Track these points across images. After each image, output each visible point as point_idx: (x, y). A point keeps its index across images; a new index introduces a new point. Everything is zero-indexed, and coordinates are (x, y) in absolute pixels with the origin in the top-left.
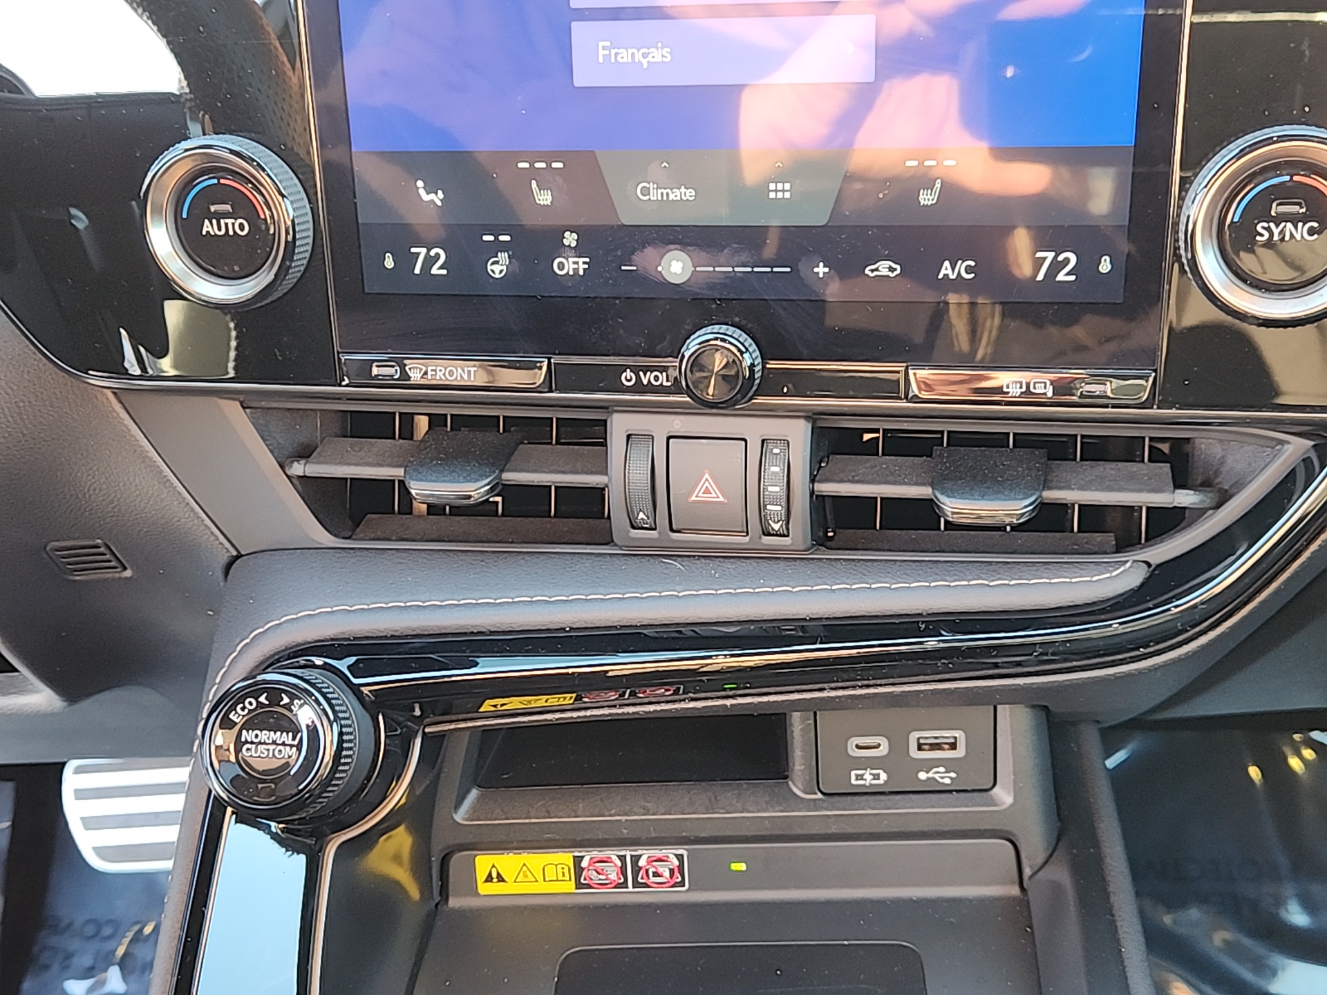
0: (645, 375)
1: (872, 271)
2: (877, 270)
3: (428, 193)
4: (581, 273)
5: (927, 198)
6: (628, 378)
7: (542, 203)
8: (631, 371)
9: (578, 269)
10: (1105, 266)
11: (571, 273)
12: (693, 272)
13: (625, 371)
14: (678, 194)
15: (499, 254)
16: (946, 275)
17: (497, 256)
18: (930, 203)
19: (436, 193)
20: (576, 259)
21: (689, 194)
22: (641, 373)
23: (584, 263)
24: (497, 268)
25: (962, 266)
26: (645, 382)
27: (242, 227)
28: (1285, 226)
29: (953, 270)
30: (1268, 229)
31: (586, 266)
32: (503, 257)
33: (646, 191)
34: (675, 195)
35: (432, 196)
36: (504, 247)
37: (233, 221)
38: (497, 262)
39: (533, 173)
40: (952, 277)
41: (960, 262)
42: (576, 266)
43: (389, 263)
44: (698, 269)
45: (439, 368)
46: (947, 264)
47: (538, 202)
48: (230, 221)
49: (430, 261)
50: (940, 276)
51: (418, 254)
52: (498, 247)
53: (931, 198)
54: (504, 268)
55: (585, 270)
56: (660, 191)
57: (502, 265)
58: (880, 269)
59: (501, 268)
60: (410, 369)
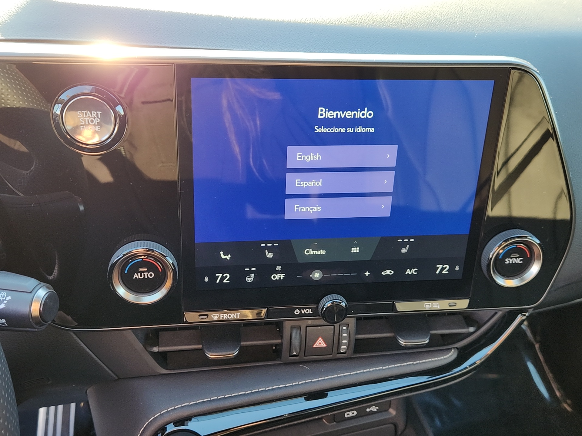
0: (303, 310)
1: (384, 273)
2: (386, 273)
3: (224, 256)
4: (282, 279)
5: (404, 250)
6: (297, 312)
7: (269, 257)
8: (298, 309)
9: (280, 278)
10: (457, 268)
11: (278, 279)
12: (323, 276)
13: (296, 309)
14: (320, 252)
15: (251, 275)
16: (408, 273)
17: (250, 275)
18: (405, 252)
19: (228, 256)
20: (280, 275)
21: (324, 252)
22: (302, 310)
23: (283, 276)
24: (249, 279)
25: (413, 271)
26: (303, 313)
27: (151, 275)
28: (513, 259)
29: (410, 271)
30: (509, 260)
31: (284, 277)
32: (252, 275)
33: (308, 252)
34: (319, 252)
35: (226, 257)
36: (253, 272)
37: (147, 273)
38: (250, 277)
39: (266, 247)
40: (410, 273)
41: (413, 269)
42: (280, 277)
43: (206, 279)
44: (325, 275)
45: (225, 314)
46: (408, 270)
47: (267, 257)
48: (146, 273)
49: (223, 278)
50: (406, 274)
51: (218, 276)
52: (251, 272)
53: (405, 250)
54: (253, 279)
55: (283, 278)
56: (313, 252)
57: (252, 278)
58: (387, 272)
59: (251, 279)
60: (213, 316)
